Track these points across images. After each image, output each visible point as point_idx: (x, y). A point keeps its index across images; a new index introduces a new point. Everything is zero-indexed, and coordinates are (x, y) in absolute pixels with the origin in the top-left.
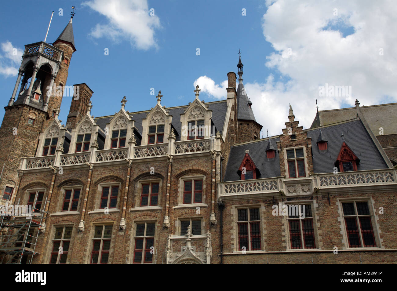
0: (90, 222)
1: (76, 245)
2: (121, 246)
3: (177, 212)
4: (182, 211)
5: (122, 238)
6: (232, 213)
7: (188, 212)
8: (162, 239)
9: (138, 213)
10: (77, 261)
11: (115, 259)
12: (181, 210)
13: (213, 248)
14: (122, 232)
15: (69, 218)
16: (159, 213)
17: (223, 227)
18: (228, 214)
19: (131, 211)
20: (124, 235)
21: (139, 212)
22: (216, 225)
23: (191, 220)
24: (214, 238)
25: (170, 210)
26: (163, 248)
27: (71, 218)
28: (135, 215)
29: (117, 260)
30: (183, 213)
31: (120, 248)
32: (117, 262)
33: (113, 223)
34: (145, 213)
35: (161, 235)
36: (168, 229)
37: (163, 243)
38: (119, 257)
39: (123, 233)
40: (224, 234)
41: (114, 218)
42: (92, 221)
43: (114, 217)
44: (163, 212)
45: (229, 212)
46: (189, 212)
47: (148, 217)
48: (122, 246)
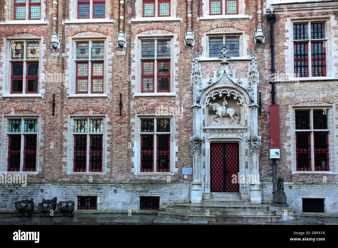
0: (68, 36)
1: (51, 67)
2: (123, 70)
3: (204, 25)
4: (211, 24)
5: (122, 59)
6: (286, 29)
7: (220, 25)
8: (184, 61)
9: (142, 26)
10: (56, 88)
11: (116, 87)
12: (209, 23)
13: (260, 73)
14: (122, 51)
15: (31, 29)
16: (177, 26)
17: (274, 46)
18: (281, 29)
19: (132, 22)
20: (126, 55)
21: (144, 25)
22: (264, 43)
23: (224, 37)
24: (261, 60)
25: (194, 22)
26: (187, 73)
27: (34, 29)
28: (138, 29)
29: (119, 88)
30: (213, 27)
31: (121, 72)
32: (119, 90)
33: (105, 38)
34: (155, 26)
35: (183, 55)
36: (193, 48)
37: (187, 66)
38: (121, 84)
39: (124, 53)
40: (276, 56)
41: (105, 32)
42: (71, 35)
43: (105, 30)
44: (183, 25)
45: (283, 26)
46: (222, 26)
47: (159, 31)
48: (125, 70)
